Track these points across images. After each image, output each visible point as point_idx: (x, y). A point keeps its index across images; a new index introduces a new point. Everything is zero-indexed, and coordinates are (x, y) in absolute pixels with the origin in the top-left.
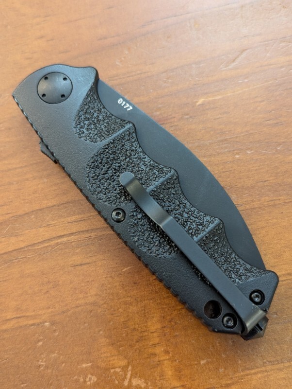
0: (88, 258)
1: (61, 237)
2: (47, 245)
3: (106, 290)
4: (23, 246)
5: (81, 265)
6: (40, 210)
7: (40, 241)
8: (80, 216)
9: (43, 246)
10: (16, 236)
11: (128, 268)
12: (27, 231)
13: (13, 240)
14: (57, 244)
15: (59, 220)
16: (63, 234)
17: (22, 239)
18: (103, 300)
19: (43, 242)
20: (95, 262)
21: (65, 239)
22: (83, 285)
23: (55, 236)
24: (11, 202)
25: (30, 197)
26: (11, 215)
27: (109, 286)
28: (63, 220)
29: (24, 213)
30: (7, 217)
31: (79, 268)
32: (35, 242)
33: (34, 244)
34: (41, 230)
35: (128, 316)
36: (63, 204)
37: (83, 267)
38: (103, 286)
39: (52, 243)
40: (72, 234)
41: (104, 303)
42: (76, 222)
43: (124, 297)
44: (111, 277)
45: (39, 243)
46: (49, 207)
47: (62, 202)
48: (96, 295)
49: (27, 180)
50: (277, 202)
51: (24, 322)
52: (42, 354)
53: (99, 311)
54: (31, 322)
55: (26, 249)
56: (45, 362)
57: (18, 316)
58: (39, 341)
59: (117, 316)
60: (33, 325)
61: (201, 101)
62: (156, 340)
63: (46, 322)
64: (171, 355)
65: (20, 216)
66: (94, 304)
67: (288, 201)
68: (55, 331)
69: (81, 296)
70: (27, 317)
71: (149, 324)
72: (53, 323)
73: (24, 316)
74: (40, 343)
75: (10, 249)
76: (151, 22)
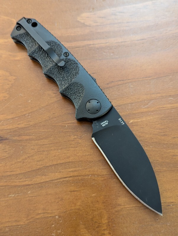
0: (77, 188)
1: (66, 178)
2: (59, 181)
3: (84, 203)
4: (48, 180)
5: (74, 191)
6: (57, 164)
7: (56, 179)
8: (75, 169)
9: (57, 181)
10: (45, 175)
11: (95, 194)
12: (50, 174)
13: (44, 177)
14: (64, 181)
15: (65, 170)
16: (66, 176)
17: (47, 177)
18: (83, 208)
19: (57, 179)
20: (80, 190)
21: (67, 179)
22: (74, 200)
23: (63, 177)
24: (44, 159)
25: (52, 158)
26: (43, 166)
27: (86, 202)
28: (66, 170)
29: (49, 165)
30: (41, 166)
31: (73, 193)
32: (54, 179)
33: (53, 180)
34: (57, 174)
35: (93, 216)
36: (67, 163)
37: (74, 192)
38: (83, 201)
39: (61, 180)
40: (71, 177)
41: (83, 209)
42: (72, 171)
43: (92, 207)
44: (87, 198)
45: (55, 179)
46: (61, 164)
47: (67, 162)
48: (80, 205)
49: (52, 150)
50: (162, 170)
51: (46, 215)
52: (53, 230)
53: (81, 213)
54: (50, 216)
55: (49, 182)
56: (55, 234)
57: (44, 212)
58: (53, 224)
59: (89, 216)
60: (51, 217)
61: (131, 121)
62: (105, 228)
63: (56, 216)
64: (111, 235)
65: (47, 166)
66: (79, 209)
67: (167, 170)
68: (60, 220)
69: (73, 205)
70: (48, 213)
71: (103, 220)
72: (60, 217)
73: (47, 213)
74: (53, 226)
75: (42, 181)
76: (112, 82)
